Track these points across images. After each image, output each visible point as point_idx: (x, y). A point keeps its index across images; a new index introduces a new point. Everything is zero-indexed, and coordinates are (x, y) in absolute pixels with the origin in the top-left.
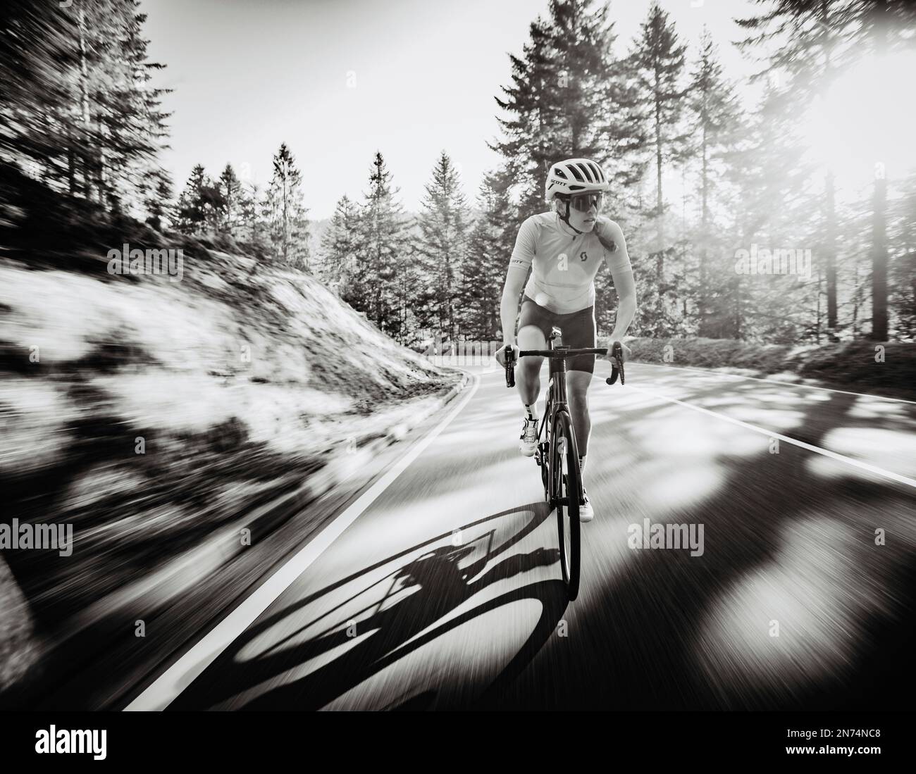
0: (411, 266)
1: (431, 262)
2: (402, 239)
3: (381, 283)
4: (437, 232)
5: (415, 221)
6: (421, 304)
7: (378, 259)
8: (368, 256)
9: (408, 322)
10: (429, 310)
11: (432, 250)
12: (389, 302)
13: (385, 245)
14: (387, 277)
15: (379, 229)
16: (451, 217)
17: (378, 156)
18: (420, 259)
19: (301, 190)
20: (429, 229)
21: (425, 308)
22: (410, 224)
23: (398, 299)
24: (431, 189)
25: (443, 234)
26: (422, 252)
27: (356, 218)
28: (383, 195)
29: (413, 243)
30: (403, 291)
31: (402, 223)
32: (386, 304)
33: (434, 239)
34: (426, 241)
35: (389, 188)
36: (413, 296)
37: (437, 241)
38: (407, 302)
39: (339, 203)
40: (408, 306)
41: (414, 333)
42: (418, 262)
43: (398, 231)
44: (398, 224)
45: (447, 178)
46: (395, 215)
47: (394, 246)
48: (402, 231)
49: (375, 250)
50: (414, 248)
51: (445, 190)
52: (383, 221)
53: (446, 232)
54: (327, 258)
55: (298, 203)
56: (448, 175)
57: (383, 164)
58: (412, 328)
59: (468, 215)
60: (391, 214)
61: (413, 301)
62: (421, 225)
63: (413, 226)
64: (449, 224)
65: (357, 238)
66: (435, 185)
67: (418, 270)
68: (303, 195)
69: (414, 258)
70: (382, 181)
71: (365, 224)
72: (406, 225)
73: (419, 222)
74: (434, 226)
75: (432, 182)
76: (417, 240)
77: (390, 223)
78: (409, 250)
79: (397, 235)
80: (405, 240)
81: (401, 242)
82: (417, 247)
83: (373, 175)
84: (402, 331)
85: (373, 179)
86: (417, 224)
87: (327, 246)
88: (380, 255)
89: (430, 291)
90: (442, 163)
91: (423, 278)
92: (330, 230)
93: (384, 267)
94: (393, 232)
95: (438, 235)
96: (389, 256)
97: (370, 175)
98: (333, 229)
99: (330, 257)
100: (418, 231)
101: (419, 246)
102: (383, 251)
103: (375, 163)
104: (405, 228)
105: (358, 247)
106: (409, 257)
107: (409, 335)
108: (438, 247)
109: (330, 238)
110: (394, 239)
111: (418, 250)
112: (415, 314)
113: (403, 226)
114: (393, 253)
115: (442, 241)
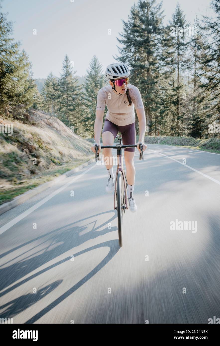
0: (81, 105)
1: (90, 104)
2: (77, 94)
3: (69, 112)
4: (92, 91)
5: (82, 86)
6: (86, 121)
7: (67, 102)
8: (63, 101)
9: (80, 129)
10: (89, 124)
11: (90, 99)
12: (72, 120)
13: (70, 96)
14: (71, 110)
15: (67, 89)
16: (98, 85)
17: (66, 57)
18: (85, 102)
19: (32, 71)
20: (89, 90)
21: (87, 123)
22: (81, 87)
23: (75, 119)
24: (90, 72)
25: (95, 92)
26: (86, 99)
27: (57, 84)
28: (69, 75)
29: (82, 95)
30: (78, 116)
31: (77, 87)
32: (70, 121)
33: (91, 94)
34: (87, 94)
35: (72, 72)
36: (82, 118)
37: (92, 95)
38: (80, 120)
39: (48, 76)
40: (80, 122)
41: (83, 134)
42: (84, 104)
43: (76, 90)
44: (76, 87)
45: (96, 68)
46: (75, 83)
47: (74, 96)
48: (77, 91)
49: (66, 98)
50: (82, 97)
51: (95, 73)
52: (69, 86)
53: (96, 91)
54: (43, 101)
55: (31, 77)
56: (97, 66)
57: (69, 61)
58: (81, 131)
59: (105, 84)
60: (73, 83)
61: (82, 120)
62: (85, 88)
63: (82, 88)
64: (97, 87)
65: (57, 93)
66: (91, 71)
67: (84, 107)
68: (32, 73)
69: (83, 102)
70: (68, 69)
71: (61, 87)
72: (79, 88)
73: (85, 86)
74: (91, 89)
75: (90, 70)
76: (84, 94)
77: (72, 87)
78: (80, 99)
79: (75, 92)
80: (79, 94)
81: (77, 95)
82: (84, 97)
83: (64, 66)
84: (78, 133)
85: (65, 67)
86: (83, 87)
87: (43, 96)
88: (68, 100)
89: (89, 116)
90: (94, 61)
91: (86, 110)
92: (44, 88)
93: (70, 105)
94: (74, 91)
95: (92, 92)
96: (72, 101)
97: (63, 66)
98: (46, 88)
99: (45, 101)
100: (84, 91)
101: (85, 97)
102: (69, 99)
103: (65, 61)
104: (79, 89)
105: (59, 97)
106: (80, 101)
107: (81, 134)
108: (92, 97)
109: (44, 92)
110: (74, 94)
111: (84, 98)
112: (83, 126)
113: (78, 88)
114: (74, 99)
115: (94, 95)
